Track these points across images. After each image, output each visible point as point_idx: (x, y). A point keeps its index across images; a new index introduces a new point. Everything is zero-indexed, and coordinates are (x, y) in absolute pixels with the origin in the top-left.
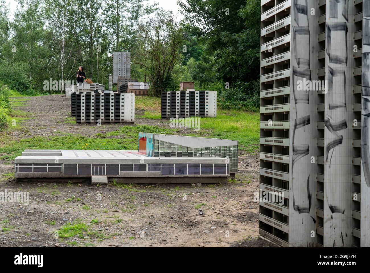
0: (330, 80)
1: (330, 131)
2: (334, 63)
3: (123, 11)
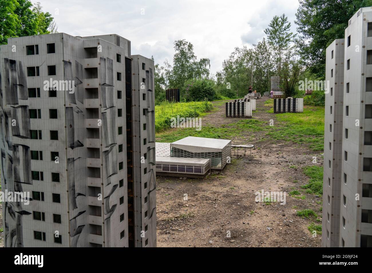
3: (283, 55)
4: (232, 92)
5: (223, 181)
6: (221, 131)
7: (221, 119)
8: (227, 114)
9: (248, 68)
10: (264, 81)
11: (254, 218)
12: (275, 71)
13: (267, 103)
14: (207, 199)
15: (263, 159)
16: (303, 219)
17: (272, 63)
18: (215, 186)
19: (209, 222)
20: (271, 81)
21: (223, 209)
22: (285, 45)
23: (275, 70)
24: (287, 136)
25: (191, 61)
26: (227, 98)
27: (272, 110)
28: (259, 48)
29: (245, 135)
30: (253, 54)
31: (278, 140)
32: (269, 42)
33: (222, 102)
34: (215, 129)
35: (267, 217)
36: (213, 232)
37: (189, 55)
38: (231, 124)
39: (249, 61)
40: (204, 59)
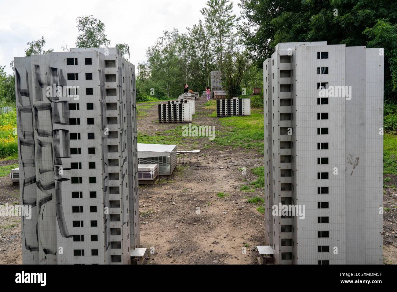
0: (39, 150)
1: (42, 191)
2: (42, 136)
3: (224, 43)
4: (161, 91)
5: (174, 185)
6: (157, 140)
7: (153, 126)
8: (160, 119)
9: (181, 60)
10: (202, 76)
11: (211, 208)
12: (216, 65)
13: (208, 105)
14: (162, 199)
15: (211, 165)
16: (253, 204)
17: (211, 53)
18: (167, 189)
19: (170, 214)
20: (212, 77)
21: (181, 205)
22: (226, 30)
23: (215, 63)
24: (235, 142)
25: (102, 46)
26: (155, 98)
27: (215, 114)
28: (195, 33)
29: (187, 143)
30: (187, 41)
31: (225, 146)
32: (207, 26)
33: (149, 105)
34: (149, 138)
35: (223, 206)
36: (176, 221)
37: (98, 39)
38: (168, 131)
39: (181, 49)
40: (120, 44)
